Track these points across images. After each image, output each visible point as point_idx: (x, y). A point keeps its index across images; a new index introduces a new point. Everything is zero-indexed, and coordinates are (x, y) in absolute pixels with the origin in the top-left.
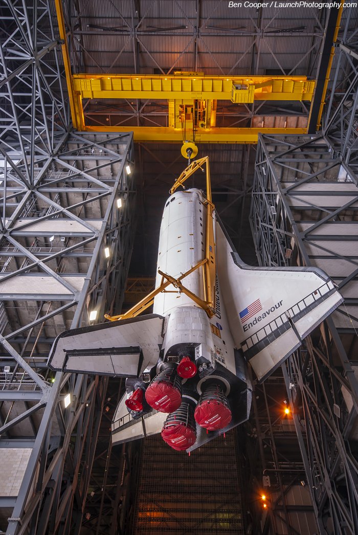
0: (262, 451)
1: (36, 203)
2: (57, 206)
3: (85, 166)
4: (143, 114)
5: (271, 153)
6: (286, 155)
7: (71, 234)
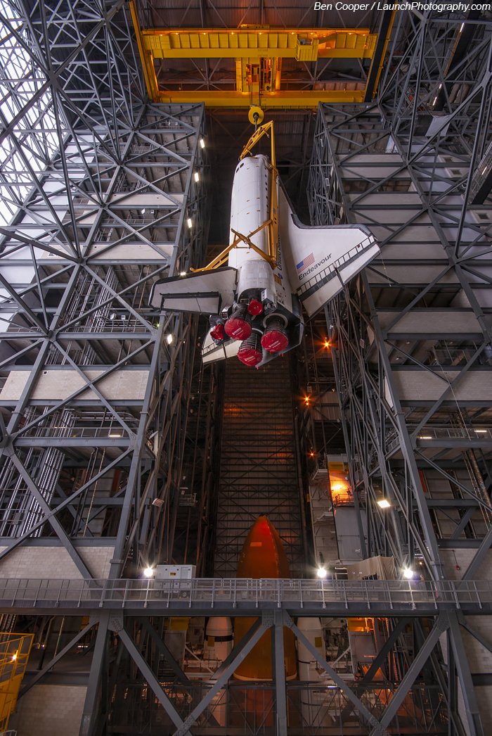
0: (307, 371)
1: (126, 178)
2: (144, 180)
3: (164, 140)
4: (212, 82)
5: (329, 123)
6: (343, 126)
7: (158, 207)
